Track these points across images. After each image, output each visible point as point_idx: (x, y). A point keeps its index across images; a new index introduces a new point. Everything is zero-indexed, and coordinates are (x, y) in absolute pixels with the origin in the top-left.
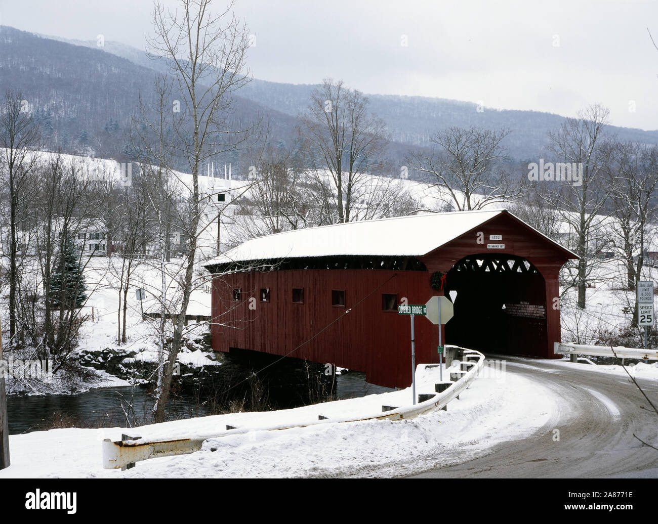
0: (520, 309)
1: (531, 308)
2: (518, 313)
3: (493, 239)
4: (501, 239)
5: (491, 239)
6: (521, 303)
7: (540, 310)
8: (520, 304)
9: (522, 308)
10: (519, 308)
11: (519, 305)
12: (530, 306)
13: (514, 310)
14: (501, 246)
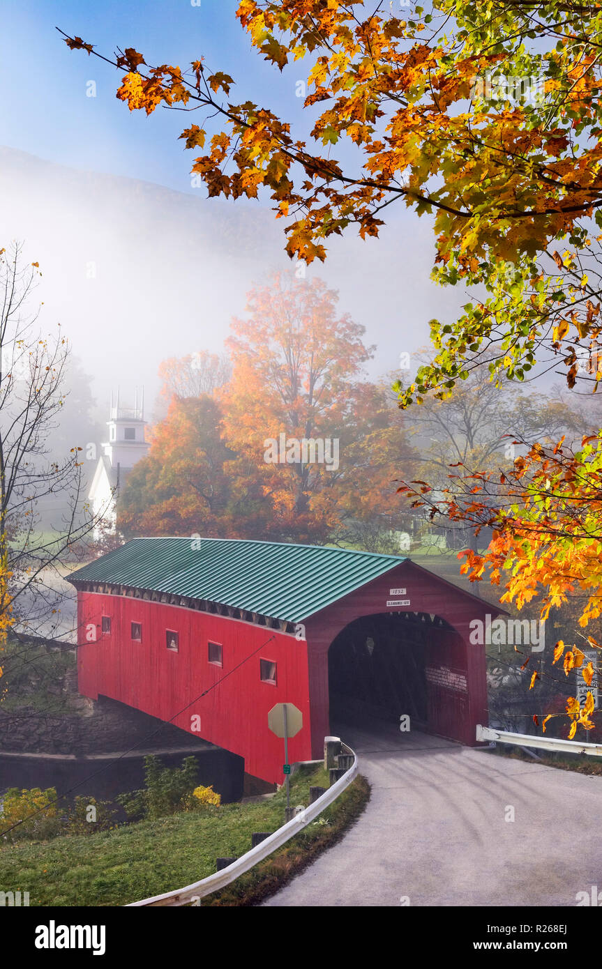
0: (441, 677)
1: (452, 677)
2: (439, 682)
3: (394, 594)
4: (405, 593)
5: (391, 594)
6: (442, 668)
7: (461, 680)
8: (440, 669)
9: (443, 676)
10: (440, 675)
11: (439, 671)
12: (451, 674)
13: (434, 677)
14: (405, 603)
